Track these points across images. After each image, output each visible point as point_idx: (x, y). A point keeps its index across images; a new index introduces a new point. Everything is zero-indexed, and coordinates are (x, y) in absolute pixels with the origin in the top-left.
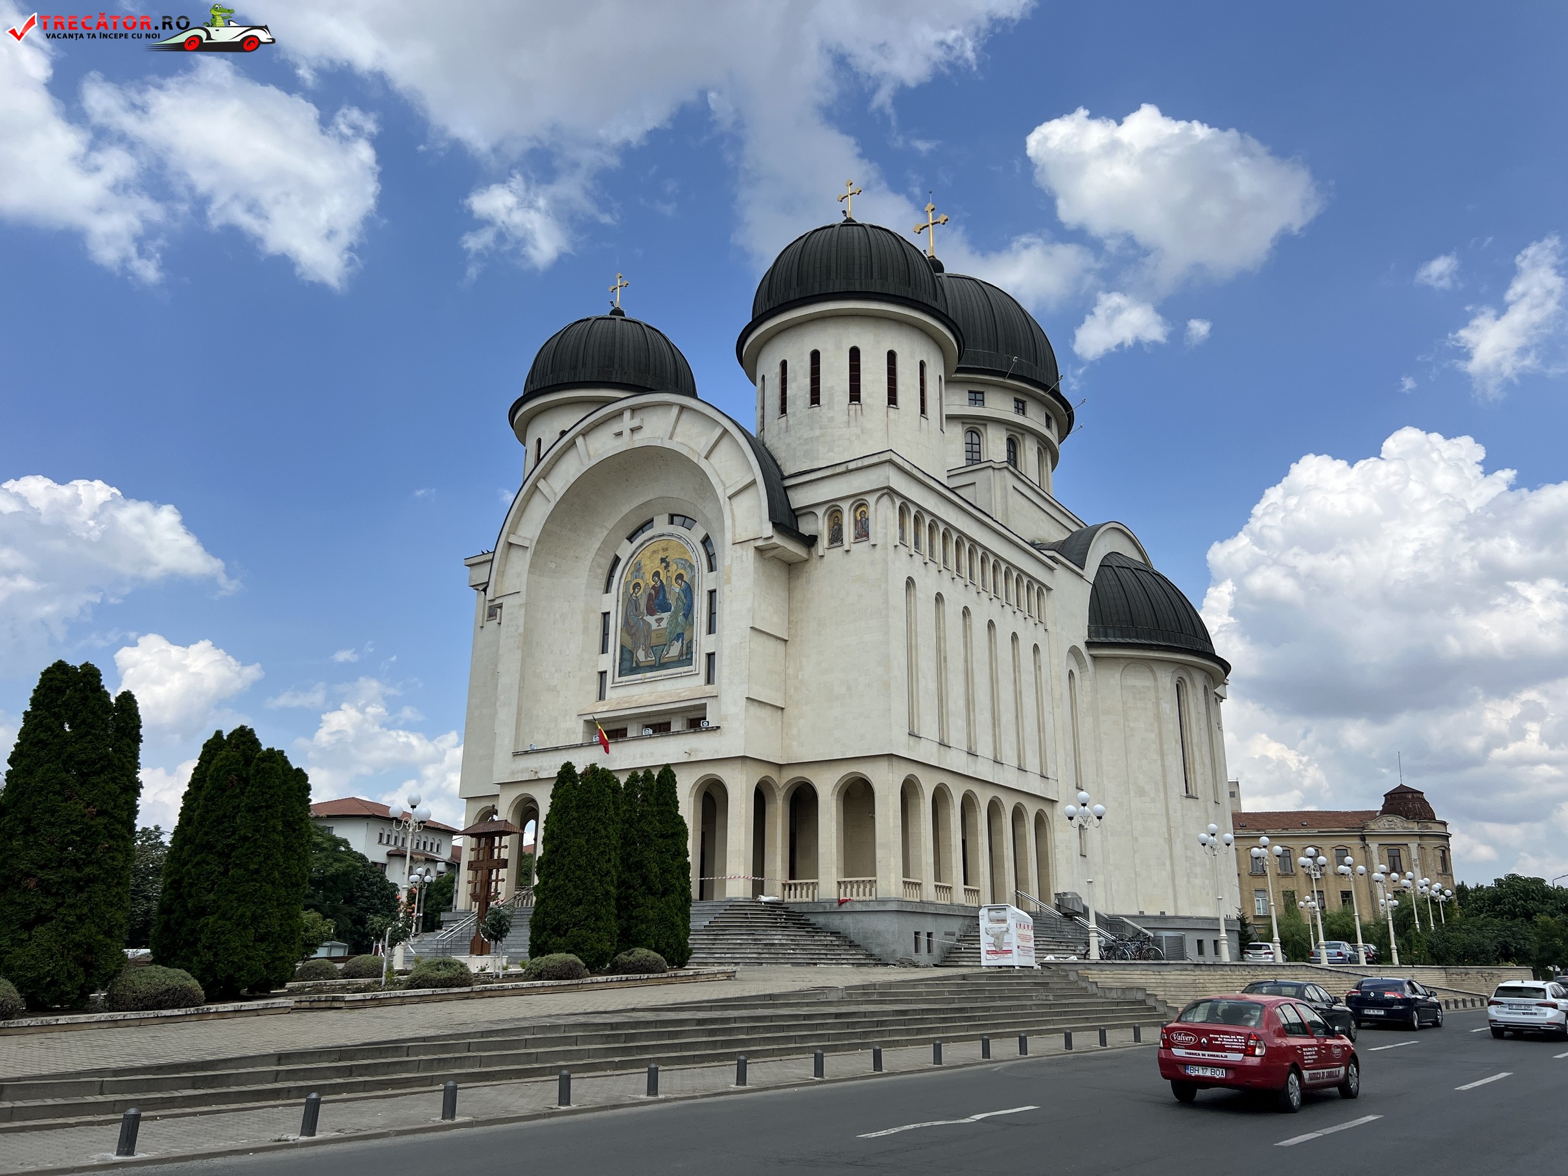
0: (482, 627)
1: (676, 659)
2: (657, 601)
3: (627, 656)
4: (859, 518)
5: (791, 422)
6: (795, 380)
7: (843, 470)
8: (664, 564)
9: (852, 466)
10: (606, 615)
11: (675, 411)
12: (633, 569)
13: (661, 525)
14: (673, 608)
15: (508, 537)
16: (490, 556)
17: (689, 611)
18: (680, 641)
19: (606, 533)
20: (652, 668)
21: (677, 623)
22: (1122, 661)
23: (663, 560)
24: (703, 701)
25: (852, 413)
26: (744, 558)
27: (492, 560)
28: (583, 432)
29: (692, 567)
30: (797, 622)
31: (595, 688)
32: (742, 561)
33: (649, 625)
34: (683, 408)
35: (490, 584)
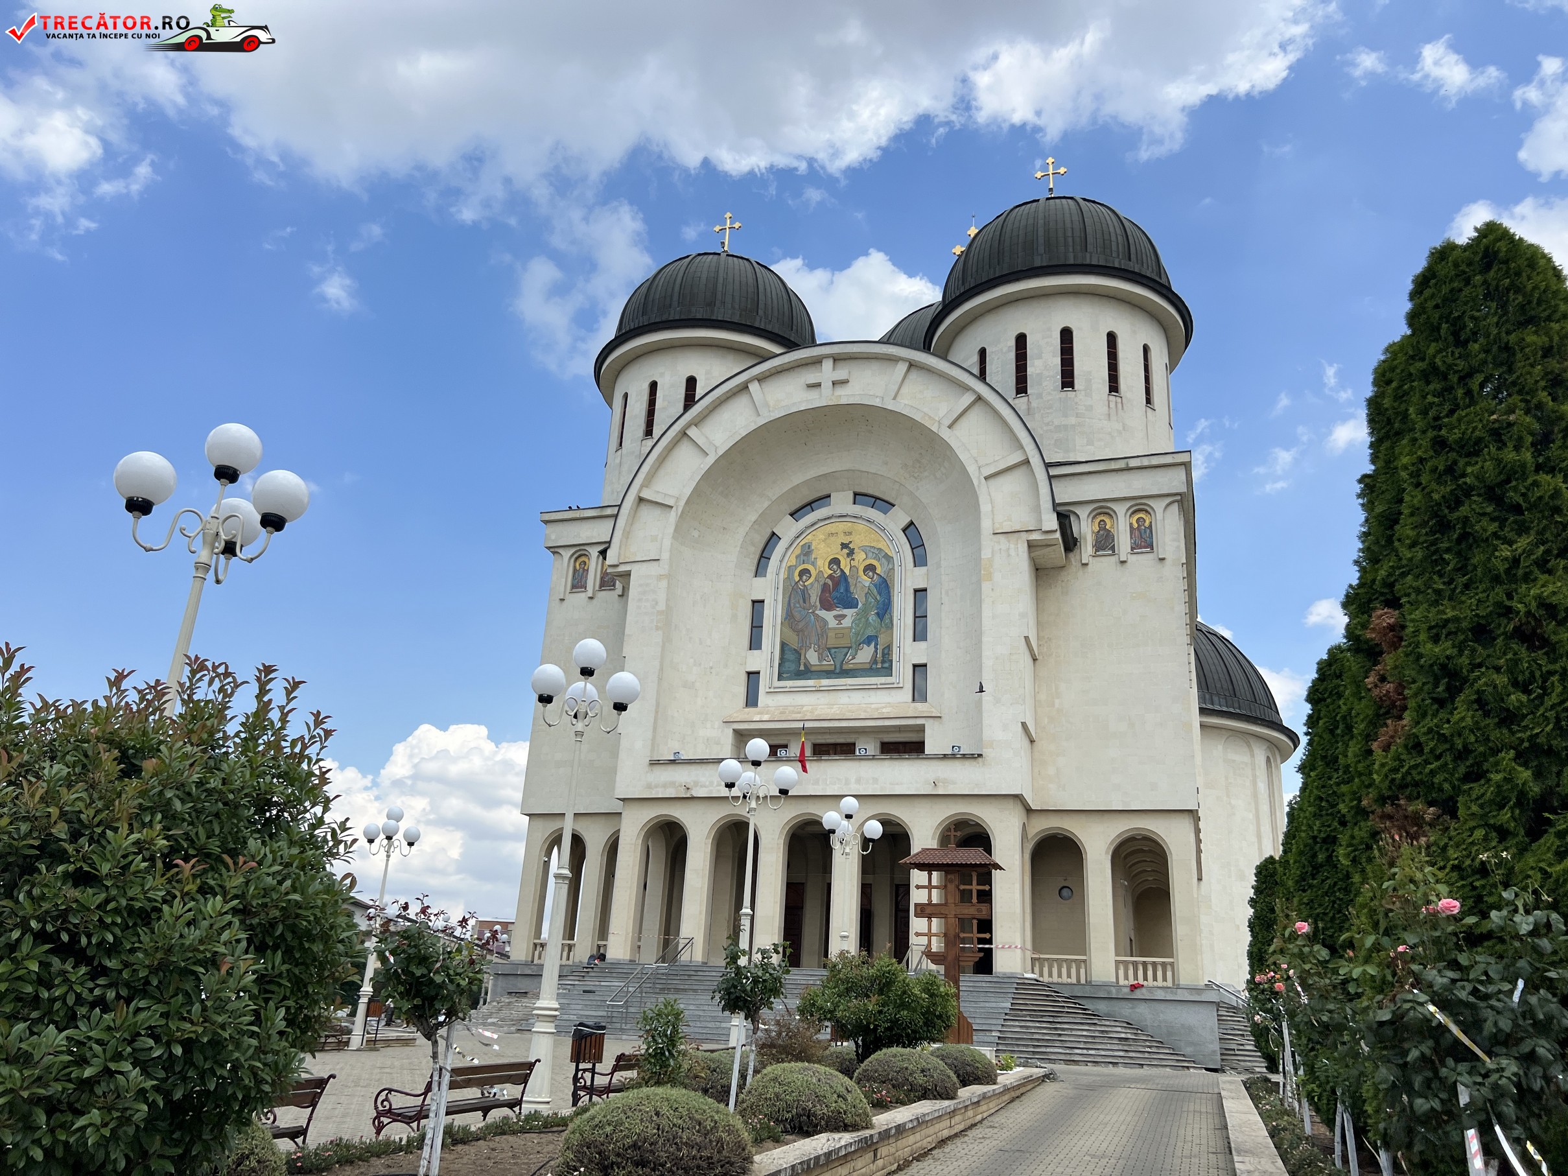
0: (562, 600)
1: (868, 666)
2: (835, 594)
3: (790, 656)
4: (1136, 525)
5: (1034, 404)
6: (1040, 357)
7: (1124, 467)
8: (846, 551)
9: (1133, 463)
10: (758, 604)
11: (902, 367)
12: (798, 551)
13: (842, 503)
14: (860, 605)
15: (640, 490)
16: (615, 511)
17: (885, 609)
18: (873, 645)
19: (766, 504)
20: (829, 674)
21: (867, 624)
22: (1224, 732)
23: (844, 546)
24: (919, 722)
25: (1112, 405)
26: (1012, 552)
27: (616, 516)
28: (760, 377)
29: (889, 558)
30: (1050, 639)
31: (741, 690)
32: (1009, 555)
33: (825, 622)
34: (912, 365)
35: (612, 545)
